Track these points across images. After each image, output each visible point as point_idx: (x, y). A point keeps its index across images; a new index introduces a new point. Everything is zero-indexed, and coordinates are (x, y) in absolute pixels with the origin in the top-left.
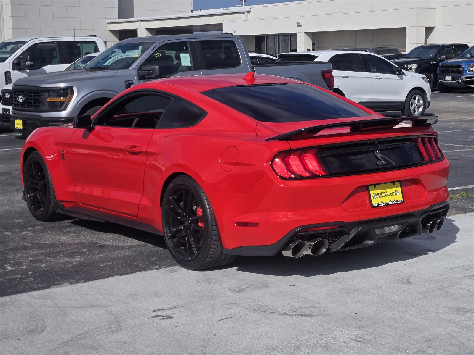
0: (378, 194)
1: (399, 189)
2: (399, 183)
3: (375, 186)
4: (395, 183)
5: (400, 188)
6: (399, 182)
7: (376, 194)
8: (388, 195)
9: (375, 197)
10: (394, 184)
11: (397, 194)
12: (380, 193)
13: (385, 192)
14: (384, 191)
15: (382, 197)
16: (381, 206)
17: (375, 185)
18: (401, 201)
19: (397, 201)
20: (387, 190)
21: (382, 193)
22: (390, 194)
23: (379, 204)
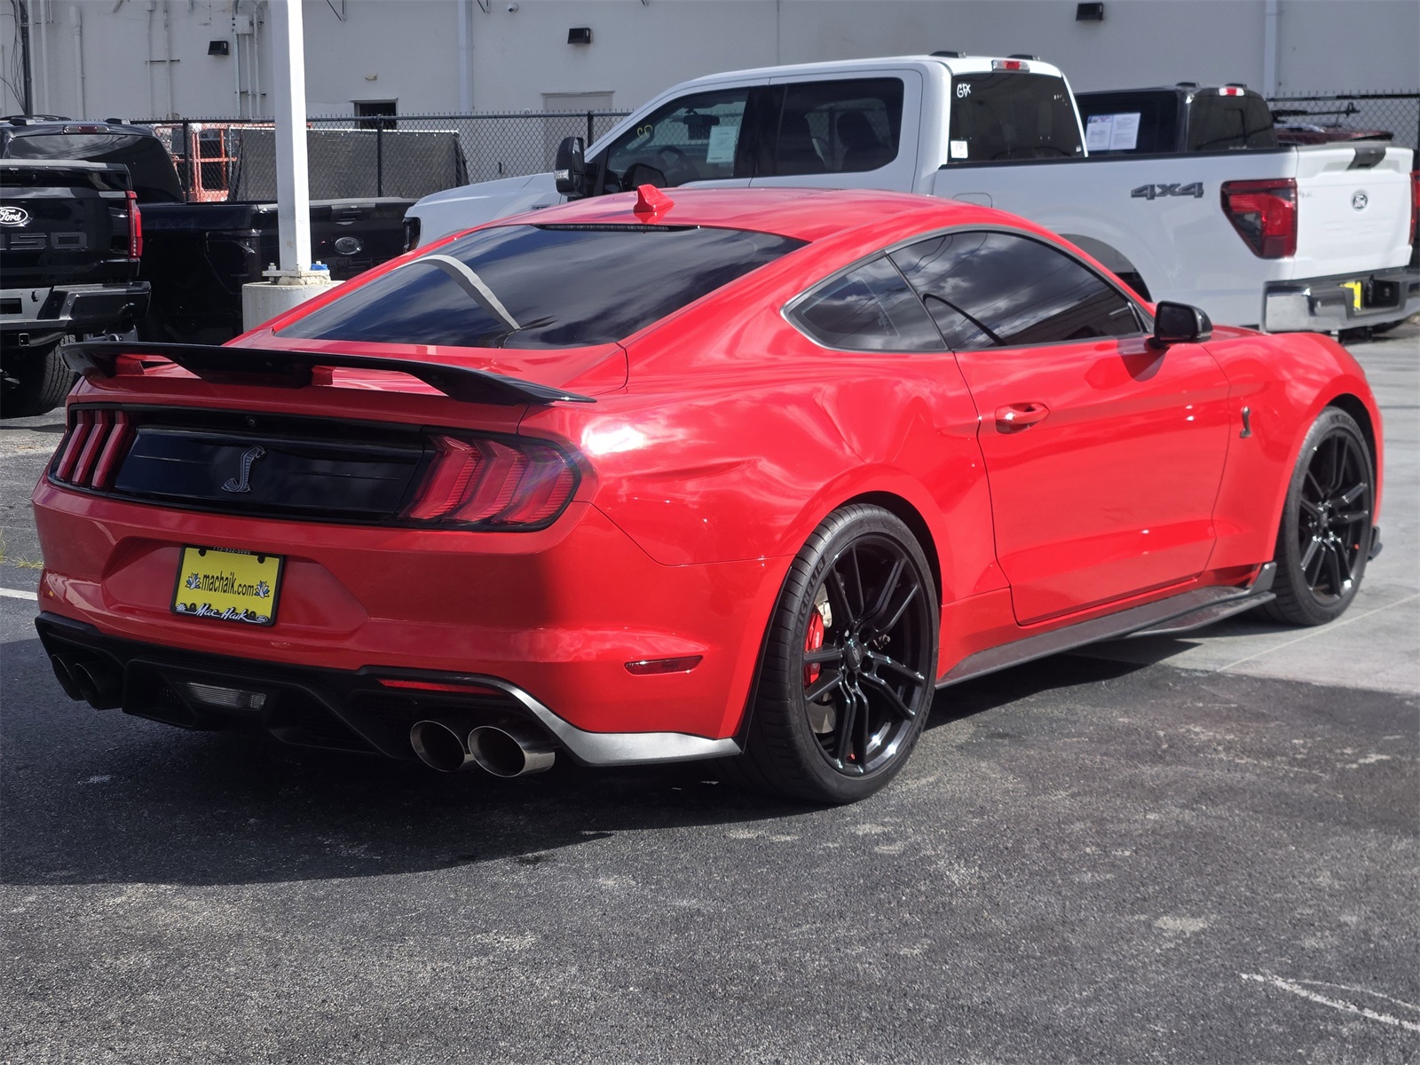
0: (206, 576)
3: (202, 553)
4: (267, 558)
6: (278, 559)
7: (201, 576)
8: (236, 589)
9: (193, 586)
10: (261, 560)
11: (261, 594)
12: (213, 577)
13: (227, 578)
16: (195, 615)
17: (202, 549)
18: (261, 619)
19: (252, 615)
21: (217, 577)
22: (240, 589)
23: (193, 608)
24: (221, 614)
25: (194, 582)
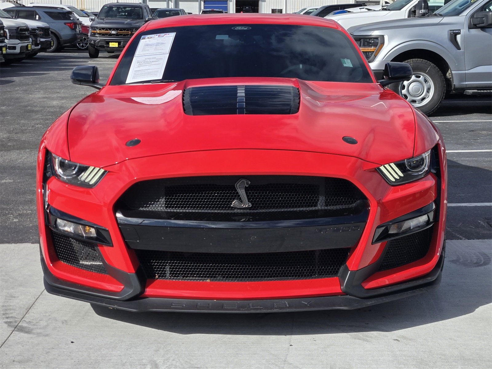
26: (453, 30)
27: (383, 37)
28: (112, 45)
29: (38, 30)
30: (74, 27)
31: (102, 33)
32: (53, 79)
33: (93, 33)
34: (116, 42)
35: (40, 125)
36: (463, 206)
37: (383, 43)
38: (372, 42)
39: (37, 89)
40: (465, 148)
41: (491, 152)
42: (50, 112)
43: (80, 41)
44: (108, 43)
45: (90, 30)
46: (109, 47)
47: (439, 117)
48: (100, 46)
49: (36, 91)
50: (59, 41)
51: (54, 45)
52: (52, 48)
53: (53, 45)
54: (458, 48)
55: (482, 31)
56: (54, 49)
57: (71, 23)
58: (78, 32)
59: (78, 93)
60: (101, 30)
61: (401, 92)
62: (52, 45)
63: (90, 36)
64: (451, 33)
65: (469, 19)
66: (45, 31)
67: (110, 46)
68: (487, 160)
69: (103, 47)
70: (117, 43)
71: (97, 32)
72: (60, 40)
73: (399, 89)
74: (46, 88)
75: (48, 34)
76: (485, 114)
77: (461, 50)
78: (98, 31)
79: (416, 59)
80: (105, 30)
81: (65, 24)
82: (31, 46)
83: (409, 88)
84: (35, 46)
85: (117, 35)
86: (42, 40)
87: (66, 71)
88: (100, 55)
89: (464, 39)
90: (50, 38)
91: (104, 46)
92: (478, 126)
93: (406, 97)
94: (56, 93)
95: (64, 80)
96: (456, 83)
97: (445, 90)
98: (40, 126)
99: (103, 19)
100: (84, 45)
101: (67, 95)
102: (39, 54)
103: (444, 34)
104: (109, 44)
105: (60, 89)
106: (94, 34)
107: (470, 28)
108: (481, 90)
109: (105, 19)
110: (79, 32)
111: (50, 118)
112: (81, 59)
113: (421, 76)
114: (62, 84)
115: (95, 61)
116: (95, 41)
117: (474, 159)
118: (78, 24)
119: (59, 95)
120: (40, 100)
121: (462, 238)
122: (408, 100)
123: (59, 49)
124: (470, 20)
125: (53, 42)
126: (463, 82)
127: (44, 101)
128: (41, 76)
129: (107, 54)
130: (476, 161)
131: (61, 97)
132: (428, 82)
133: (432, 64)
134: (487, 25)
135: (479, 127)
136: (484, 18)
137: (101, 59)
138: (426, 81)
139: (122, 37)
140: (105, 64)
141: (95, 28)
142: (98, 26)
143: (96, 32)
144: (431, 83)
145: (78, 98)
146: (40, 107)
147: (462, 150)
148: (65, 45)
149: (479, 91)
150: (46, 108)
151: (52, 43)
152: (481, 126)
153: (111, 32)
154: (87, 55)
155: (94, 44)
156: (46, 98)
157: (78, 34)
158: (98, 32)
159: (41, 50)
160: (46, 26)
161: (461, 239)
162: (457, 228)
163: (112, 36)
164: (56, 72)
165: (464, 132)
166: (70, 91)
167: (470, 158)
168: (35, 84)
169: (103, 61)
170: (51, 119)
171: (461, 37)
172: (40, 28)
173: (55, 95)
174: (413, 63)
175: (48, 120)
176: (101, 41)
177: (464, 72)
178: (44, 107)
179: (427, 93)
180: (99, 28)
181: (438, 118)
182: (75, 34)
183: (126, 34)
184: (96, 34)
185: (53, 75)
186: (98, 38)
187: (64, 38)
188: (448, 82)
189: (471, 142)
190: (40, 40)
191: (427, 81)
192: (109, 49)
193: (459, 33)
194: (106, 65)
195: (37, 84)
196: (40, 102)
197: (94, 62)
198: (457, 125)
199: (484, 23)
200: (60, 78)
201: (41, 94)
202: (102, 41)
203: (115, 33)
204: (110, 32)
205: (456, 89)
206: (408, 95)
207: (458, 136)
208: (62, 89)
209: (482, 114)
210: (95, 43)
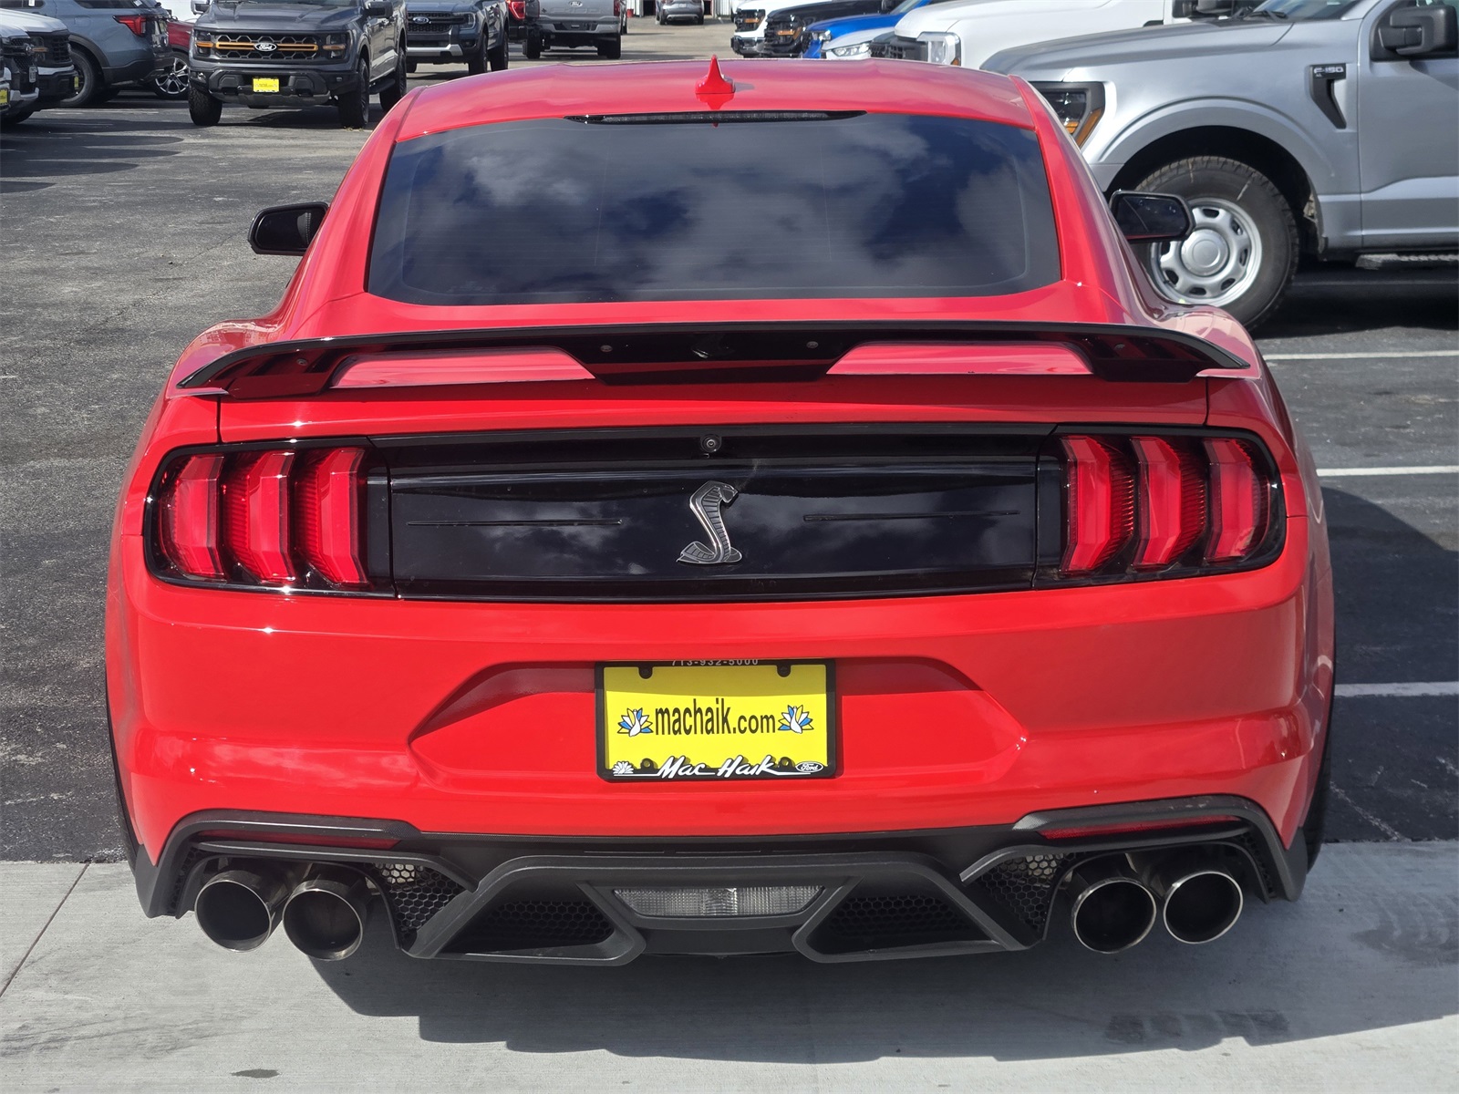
0: (660, 712)
1: (816, 705)
2: (821, 670)
3: (644, 674)
4: (793, 667)
5: (823, 697)
6: (823, 667)
7: (649, 711)
8: (734, 724)
9: (636, 729)
10: (783, 672)
11: (795, 726)
12: (675, 710)
13: (709, 710)
14: (705, 702)
15: (687, 732)
16: (659, 779)
17: (646, 669)
18: (807, 767)
19: (786, 764)
20: (729, 701)
21: (686, 710)
22: (745, 724)
23: (649, 766)
24: (716, 770)
25: (634, 722)
26: (1324, 66)
27: (1099, 88)
28: (261, 85)
29: (29, 41)
30: (146, 29)
31: (228, 50)
32: (72, 204)
33: (202, 48)
34: (272, 77)
35: (12, 373)
36: (1381, 697)
37: (1100, 108)
38: (1066, 103)
39: (17, 241)
40: (1369, 459)
41: (1454, 475)
42: (48, 325)
43: (163, 73)
44: (248, 79)
45: (194, 39)
46: (251, 91)
47: (1278, 341)
48: (223, 88)
49: (13, 248)
50: (100, 73)
51: (86, 84)
52: (79, 95)
53: (81, 85)
54: (1339, 121)
55: (1413, 69)
56: (82, 98)
57: (136, 16)
58: (158, 43)
59: (145, 255)
60: (228, 41)
61: (1158, 263)
62: (76, 85)
63: (194, 58)
64: (1314, 75)
65: (1374, 30)
66: (54, 45)
67: (255, 90)
68: (1442, 506)
69: (234, 91)
70: (277, 81)
71: (215, 45)
72: (101, 70)
73: (1150, 253)
74: (47, 236)
75: (62, 54)
76: (1420, 330)
77: (1347, 130)
78: (218, 43)
79: (1206, 158)
80: (239, 41)
81: (118, 18)
82: (9, 94)
83: (1183, 248)
84: (22, 93)
85: (276, 55)
86: (43, 71)
87: (116, 175)
88: (225, 115)
89: (1356, 92)
90: (69, 65)
91: (239, 90)
92: (1404, 374)
93: (1173, 277)
94: (76, 254)
95: (105, 206)
96: (1331, 232)
97: (1297, 253)
98: (12, 377)
99: (234, 7)
100: (178, 83)
101: (108, 262)
102: (35, 115)
103: (1294, 79)
104: (251, 83)
105: (88, 237)
106: (204, 53)
107: (1376, 57)
108: (1408, 254)
109: (239, 6)
110: (162, 42)
111: (48, 348)
112: (166, 129)
113: (1222, 212)
114: (97, 222)
115: (208, 136)
116: (208, 74)
117: (1401, 500)
118: (158, 20)
119: (84, 262)
120: (21, 280)
121: (1389, 833)
122: (1178, 285)
123: (98, 98)
124: (1376, 34)
125: (81, 73)
126: (1355, 228)
127: (34, 285)
128: (33, 193)
129: (245, 113)
130: (1406, 509)
131: (91, 268)
132: (1242, 232)
133: (1257, 174)
134: (1429, 49)
135: (1407, 380)
136: (1418, 26)
137: (227, 129)
138: (1236, 227)
139: (292, 60)
140: (239, 146)
141: (208, 32)
142: (218, 26)
143: (211, 45)
144: (1253, 233)
145: (143, 271)
146: (21, 306)
147: (1360, 466)
148: (119, 83)
149: (1405, 259)
150: (38, 310)
151: (76, 79)
152: (1411, 373)
153: (258, 46)
154: (184, 114)
155: (205, 82)
156: (43, 271)
157: (159, 51)
158: (217, 46)
159: (43, 103)
160: (56, 28)
161: (1387, 838)
162: (1368, 787)
163: (262, 59)
164: (84, 178)
165: (1361, 399)
166: (121, 245)
167: (1389, 501)
168: (14, 221)
169: (232, 137)
170: (48, 352)
171: (1349, 87)
172: (36, 36)
173: (71, 263)
174: (1197, 170)
175: (39, 356)
176: (226, 73)
177: (1355, 197)
178: (31, 306)
179: (1240, 265)
180: (219, 34)
181: (1275, 345)
182: (150, 51)
183: (305, 52)
184: (212, 51)
185: (73, 189)
186: (218, 65)
187: (114, 64)
188: (1306, 231)
189: (1387, 433)
190: (37, 73)
191: (1238, 227)
192: (250, 97)
193: (1342, 76)
194: (240, 150)
195: (21, 220)
196: (22, 287)
197: (206, 141)
198: (1336, 371)
199: (1418, 44)
200: (92, 198)
201: (29, 259)
202: (230, 73)
203: (270, 49)
204: (256, 45)
205: (1329, 251)
206: (1179, 271)
207: (1343, 414)
208: (97, 241)
209: (1412, 330)
210: (207, 79)
